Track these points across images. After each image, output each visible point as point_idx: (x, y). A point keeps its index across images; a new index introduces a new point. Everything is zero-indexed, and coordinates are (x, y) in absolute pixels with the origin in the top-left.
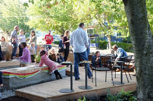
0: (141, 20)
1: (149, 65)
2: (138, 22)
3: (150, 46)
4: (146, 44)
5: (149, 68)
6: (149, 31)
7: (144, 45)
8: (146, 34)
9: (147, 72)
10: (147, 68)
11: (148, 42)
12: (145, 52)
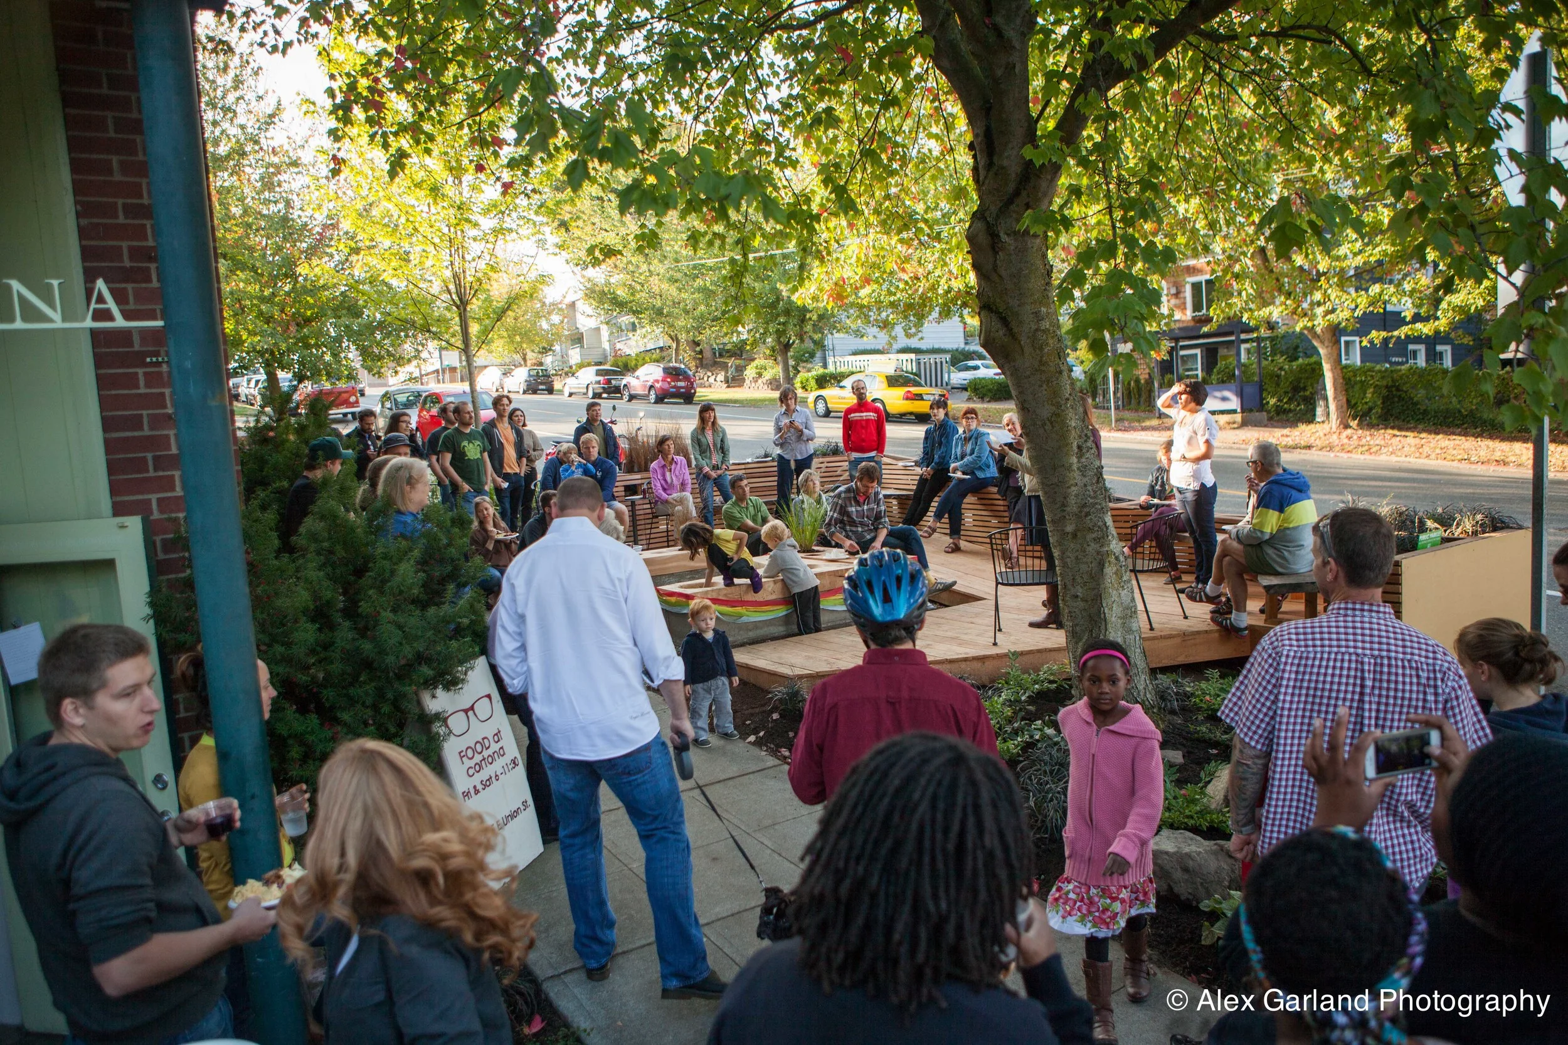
0: (1048, 427)
1: (1084, 567)
2: (1041, 431)
3: (1084, 505)
4: (1072, 500)
5: (1085, 577)
6: (1080, 457)
7: (1064, 505)
8: (1069, 468)
9: (1080, 592)
10: (1079, 580)
11: (1077, 496)
12: (1070, 528)
